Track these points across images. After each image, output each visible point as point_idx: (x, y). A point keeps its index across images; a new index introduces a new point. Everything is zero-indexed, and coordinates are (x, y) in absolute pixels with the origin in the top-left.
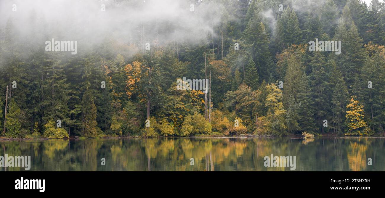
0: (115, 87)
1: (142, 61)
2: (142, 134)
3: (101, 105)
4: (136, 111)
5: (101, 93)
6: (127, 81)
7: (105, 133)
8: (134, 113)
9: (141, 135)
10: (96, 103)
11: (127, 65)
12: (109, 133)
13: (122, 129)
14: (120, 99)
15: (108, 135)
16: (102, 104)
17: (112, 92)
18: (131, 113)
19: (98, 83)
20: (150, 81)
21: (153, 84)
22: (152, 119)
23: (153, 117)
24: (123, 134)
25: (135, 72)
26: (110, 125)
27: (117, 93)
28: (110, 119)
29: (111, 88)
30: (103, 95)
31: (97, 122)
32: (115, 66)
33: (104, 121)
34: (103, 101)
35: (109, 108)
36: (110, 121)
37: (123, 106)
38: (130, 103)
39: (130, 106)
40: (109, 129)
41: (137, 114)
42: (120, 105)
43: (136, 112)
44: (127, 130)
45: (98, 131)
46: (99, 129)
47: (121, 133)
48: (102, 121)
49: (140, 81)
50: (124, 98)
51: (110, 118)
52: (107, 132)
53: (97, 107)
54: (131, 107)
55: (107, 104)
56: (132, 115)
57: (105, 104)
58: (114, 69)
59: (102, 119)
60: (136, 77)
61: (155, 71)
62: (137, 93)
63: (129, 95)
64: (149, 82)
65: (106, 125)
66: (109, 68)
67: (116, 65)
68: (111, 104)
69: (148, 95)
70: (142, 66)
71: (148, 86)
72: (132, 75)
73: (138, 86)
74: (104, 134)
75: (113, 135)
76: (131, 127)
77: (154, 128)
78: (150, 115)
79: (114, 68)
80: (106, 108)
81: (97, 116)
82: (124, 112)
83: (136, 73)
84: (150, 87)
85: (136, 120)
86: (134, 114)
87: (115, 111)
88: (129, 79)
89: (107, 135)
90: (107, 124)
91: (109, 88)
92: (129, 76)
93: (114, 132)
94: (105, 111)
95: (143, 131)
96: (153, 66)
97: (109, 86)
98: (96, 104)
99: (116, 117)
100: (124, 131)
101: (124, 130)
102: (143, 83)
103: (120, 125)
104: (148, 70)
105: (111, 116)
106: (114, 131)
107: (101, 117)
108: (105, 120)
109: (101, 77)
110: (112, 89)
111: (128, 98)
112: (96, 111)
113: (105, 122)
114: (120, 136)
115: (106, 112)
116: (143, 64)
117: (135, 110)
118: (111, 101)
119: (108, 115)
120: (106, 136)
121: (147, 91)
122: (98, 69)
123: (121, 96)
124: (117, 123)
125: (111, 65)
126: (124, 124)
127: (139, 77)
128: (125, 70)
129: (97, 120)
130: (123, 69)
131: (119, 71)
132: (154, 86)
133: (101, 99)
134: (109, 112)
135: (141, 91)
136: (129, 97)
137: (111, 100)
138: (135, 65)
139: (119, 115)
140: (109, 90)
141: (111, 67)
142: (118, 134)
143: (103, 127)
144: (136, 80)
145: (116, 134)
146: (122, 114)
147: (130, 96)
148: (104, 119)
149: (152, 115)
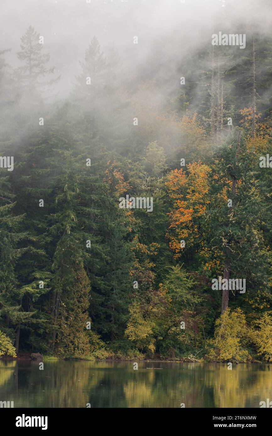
0: (140, 227)
1: (213, 163)
2: (207, 352)
3: (102, 273)
4: (192, 291)
5: (103, 242)
6: (172, 212)
7: (111, 348)
8: (189, 296)
9: (204, 354)
10: (89, 268)
11: (172, 171)
12: (120, 347)
13: (156, 337)
14: (153, 259)
15: (119, 354)
16: (106, 273)
17: (131, 240)
18: (181, 296)
19: (97, 216)
20: (232, 214)
21: (238, 223)
22: (236, 314)
23: (239, 310)
24: (157, 351)
25: (193, 191)
26: (126, 327)
27: (144, 243)
28: (126, 311)
29: (130, 230)
30: (109, 249)
31: (90, 318)
32: (141, 174)
33: (108, 317)
34: (107, 263)
35: (122, 283)
36: (124, 317)
37: (159, 279)
38: (177, 270)
39: (178, 278)
40: (120, 335)
41: (196, 300)
42: (153, 275)
43: (193, 294)
44: (169, 342)
45: (91, 342)
46: (96, 337)
47: (152, 347)
48: (103, 317)
49: (207, 214)
50: (162, 256)
51: (125, 307)
52: (116, 345)
53: (90, 278)
54: (181, 281)
55: (119, 271)
56: (183, 301)
57: (113, 270)
58: (138, 181)
59: (104, 309)
60: (194, 204)
61: (245, 189)
62: (197, 246)
63: (177, 251)
64: (229, 218)
65: (114, 327)
66: (126, 178)
67: (145, 170)
68: (127, 273)
69: (225, 253)
70: (211, 176)
71: (227, 229)
72: (185, 199)
73: (199, 228)
74: (108, 349)
75: (131, 353)
76: (178, 334)
77: (239, 340)
78: (229, 303)
79: (140, 178)
80: (115, 283)
81: (90, 301)
82: (162, 294)
83: (197, 194)
84: (230, 231)
85: (193, 316)
86: (188, 300)
87: (138, 291)
88: (177, 209)
89: (116, 352)
90: (115, 323)
91: (125, 229)
92: (179, 201)
93: (133, 344)
94: (112, 290)
95: (209, 345)
96: (241, 176)
97: (126, 225)
98: (90, 270)
99: (141, 307)
100: (162, 342)
101: (160, 340)
102: (215, 219)
103: (149, 329)
104: (228, 185)
105: (127, 302)
106: (135, 342)
107: (102, 305)
108: (112, 312)
109: (104, 202)
110: (133, 232)
111: (172, 258)
112: (89, 289)
113: (112, 319)
114: (148, 357)
115: (114, 292)
116: (214, 171)
117: (191, 289)
118: (127, 265)
119: (119, 301)
120: (113, 354)
121: (222, 242)
122: (96, 180)
123: (156, 253)
124: (144, 322)
125: (131, 170)
126: (160, 325)
127: (203, 204)
128: (166, 183)
129: (90, 313)
130: (163, 182)
131: (152, 186)
132: (243, 229)
133: (102, 259)
134: (123, 293)
135: (208, 241)
136: (178, 255)
137: (129, 261)
138: (193, 172)
139: (149, 301)
140: (125, 234)
141: (132, 176)
142: (144, 351)
143: (105, 330)
144: (196, 211)
145: (140, 350)
146: (155, 299)
147: (179, 253)
148: (109, 312)
149: (234, 305)
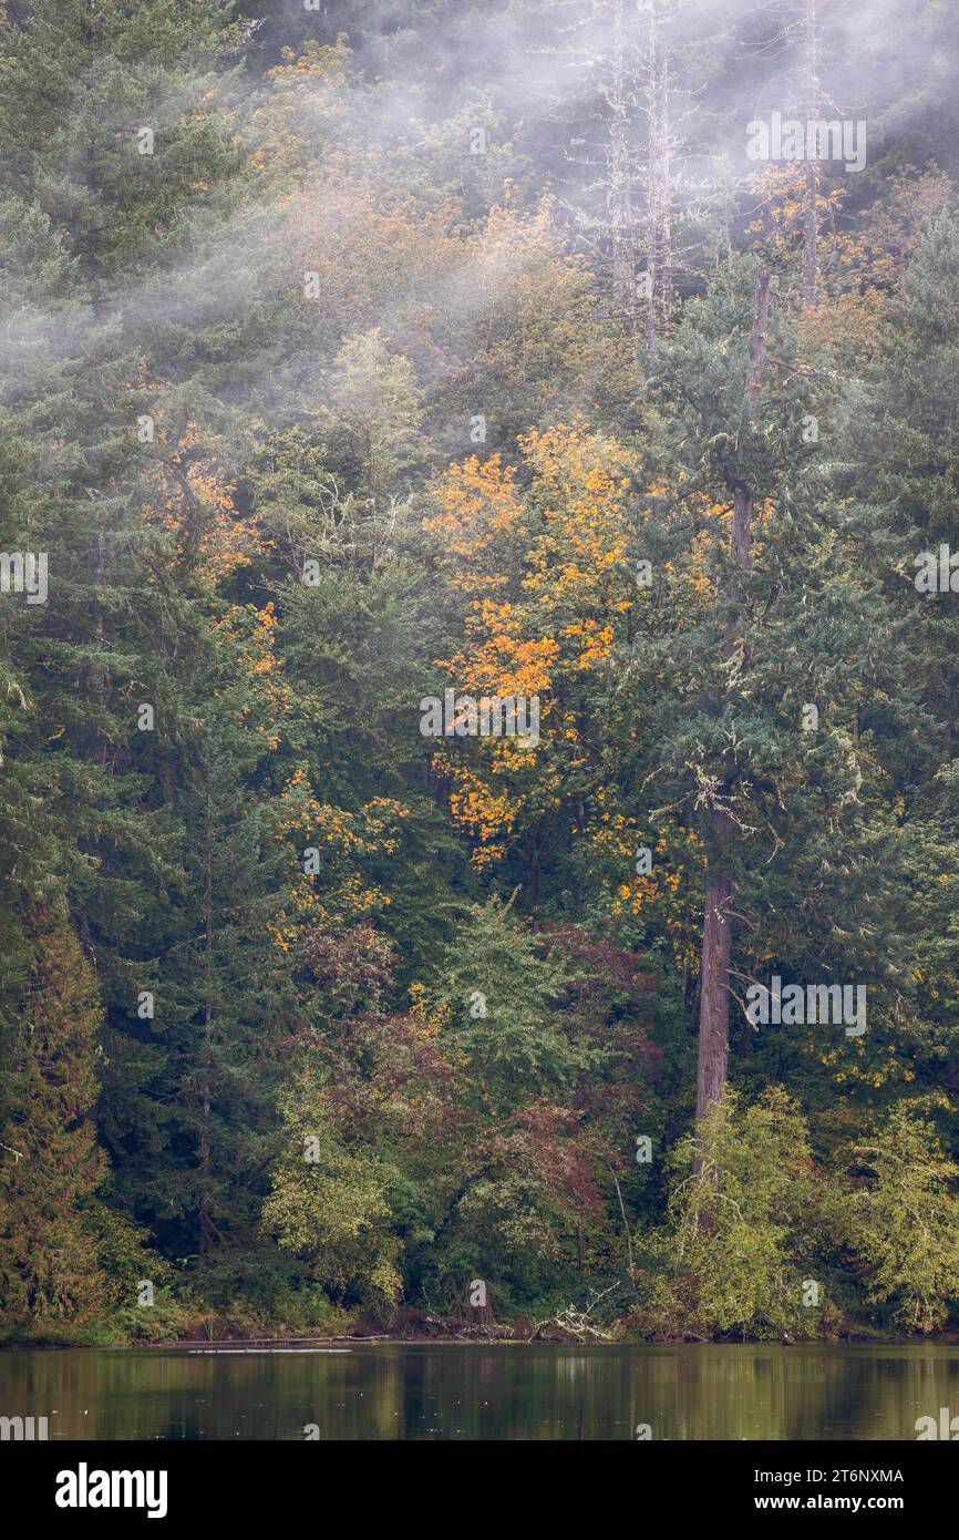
0: (315, 727)
1: (635, 424)
2: (644, 1295)
3: (151, 946)
4: (559, 1016)
5: (150, 801)
6: (459, 657)
7: (199, 1288)
8: (550, 1041)
9: (624, 1305)
10: (93, 929)
11: (455, 468)
12: (240, 1283)
13: (402, 1231)
14: (377, 872)
15: (239, 1312)
16: (169, 941)
17: (276, 790)
18: (513, 1040)
19: (119, 680)
20: (736, 659)
21: (766, 698)
22: (768, 1116)
23: (778, 1094)
24: (412, 1289)
25: (553, 558)
26: (266, 1189)
27: (338, 800)
28: (264, 1116)
29: (273, 742)
30: (182, 831)
31: (102, 1153)
32: (312, 487)
33: (183, 1145)
34: (175, 897)
35: (240, 987)
36: (255, 1144)
37: (414, 961)
38: (491, 922)
39: (497, 957)
40: (243, 1230)
41: (581, 1056)
42: (381, 945)
43: (568, 1029)
44: (461, 1248)
45: (108, 1264)
46: (129, 1239)
47: (387, 1278)
48: (158, 1143)
49: (622, 664)
50: (418, 859)
51: (260, 1098)
52: (223, 1273)
53: (101, 968)
54: (513, 968)
55: (229, 933)
56: (524, 1062)
57: (201, 928)
58: (300, 516)
59: (163, 1111)
60: (556, 617)
61: (791, 544)
62: (576, 812)
63: (486, 832)
64: (725, 675)
65: (213, 1194)
66: (244, 503)
67: (328, 465)
68: (265, 941)
69: (710, 836)
70: (639, 488)
71: (715, 728)
72: (514, 594)
73: (581, 725)
74: (186, 1291)
75: (290, 1305)
76: (506, 1214)
77: (781, 1233)
78: (731, 1066)
79: (306, 500)
80: (209, 988)
81: (100, 1072)
82: (425, 1031)
83: (571, 571)
84: (733, 732)
85: (570, 1130)
86: (546, 1056)
87: (319, 1023)
88: (481, 639)
89: (222, 1304)
90: (216, 1172)
91: (243, 737)
92: (487, 603)
93: (304, 1267)
94: (199, 1018)
95: (646, 1262)
96: (775, 480)
97: (251, 720)
98: (95, 930)
99: (337, 1097)
100: (431, 1255)
101: (424, 1244)
102: (651, 683)
103: (374, 1194)
104: (717, 530)
105: (266, 1074)
106: (306, 1255)
107: (154, 1089)
108: (201, 1122)
109: (150, 614)
110: (285, 751)
111: (460, 863)
112: (93, 1018)
113: (203, 1152)
114: (372, 1323)
115: (209, 1027)
116: (650, 463)
117: (553, 1004)
118: (266, 902)
119: (233, 1070)
120: (212, 1315)
121: (696, 786)
122: (116, 520)
123: (390, 845)
124: (347, 1162)
125: (262, 463)
126: (420, 1173)
127: (600, 615)
128: (426, 525)
129: (100, 1124)
130: (411, 518)
131: (364, 538)
132: (790, 724)
133: (150, 880)
134: (249, 1031)
135: (625, 780)
136: (488, 854)
137: (273, 887)
138: (550, 469)
139: (366, 1065)
140: (252, 761)
141: (271, 496)
142: (350, 1295)
143: (172, 1207)
144: (569, 650)
145: (332, 1294)
146: (399, 1058)
147: (490, 841)
148: (192, 1120)
149: (749, 1072)
